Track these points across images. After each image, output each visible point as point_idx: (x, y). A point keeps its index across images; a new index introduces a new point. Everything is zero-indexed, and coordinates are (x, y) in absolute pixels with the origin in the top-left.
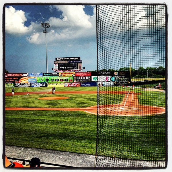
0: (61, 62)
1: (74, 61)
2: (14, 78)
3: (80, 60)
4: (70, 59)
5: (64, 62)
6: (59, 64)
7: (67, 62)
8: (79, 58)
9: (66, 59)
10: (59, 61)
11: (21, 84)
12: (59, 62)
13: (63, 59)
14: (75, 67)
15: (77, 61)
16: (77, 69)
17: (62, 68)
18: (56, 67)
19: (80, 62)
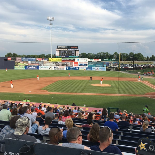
6: (60, 51)
12: (60, 49)
14: (74, 54)
15: (75, 49)
16: (75, 55)
17: (63, 55)
18: (58, 54)
19: (77, 49)
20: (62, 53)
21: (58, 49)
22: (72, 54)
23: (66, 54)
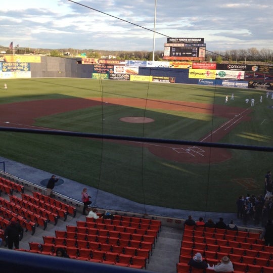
0: (175, 45)
1: (194, 43)
2: (109, 67)
3: (203, 43)
4: (189, 40)
5: (179, 45)
6: (171, 47)
7: (183, 45)
8: (202, 39)
9: (182, 40)
10: (171, 42)
11: (117, 75)
12: (171, 45)
13: (178, 41)
14: (195, 53)
15: (198, 45)
16: (198, 56)
17: (175, 54)
18: (167, 53)
19: (203, 45)
20: (175, 52)
21: (168, 45)
22: (193, 53)
23: (182, 53)
